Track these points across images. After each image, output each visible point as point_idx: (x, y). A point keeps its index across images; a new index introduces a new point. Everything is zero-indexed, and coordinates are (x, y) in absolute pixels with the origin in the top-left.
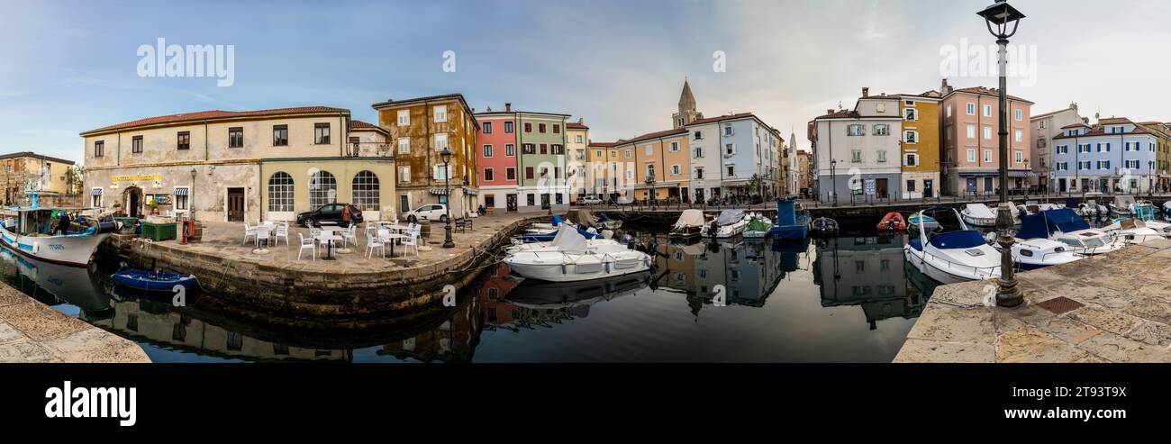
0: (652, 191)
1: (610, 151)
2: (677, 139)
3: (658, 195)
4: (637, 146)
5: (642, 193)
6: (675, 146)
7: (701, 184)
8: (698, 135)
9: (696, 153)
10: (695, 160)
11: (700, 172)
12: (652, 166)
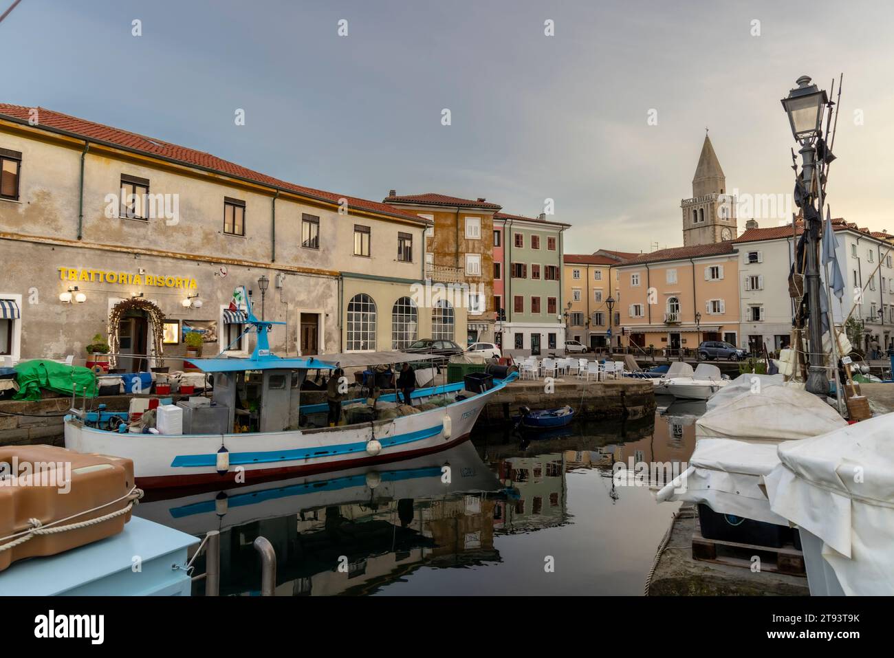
0: (675, 337)
1: (592, 270)
2: (720, 262)
3: (685, 341)
4: (650, 268)
5: (659, 338)
6: (715, 273)
7: (758, 329)
8: (753, 258)
9: (749, 283)
10: (750, 294)
11: (756, 312)
12: (674, 300)
